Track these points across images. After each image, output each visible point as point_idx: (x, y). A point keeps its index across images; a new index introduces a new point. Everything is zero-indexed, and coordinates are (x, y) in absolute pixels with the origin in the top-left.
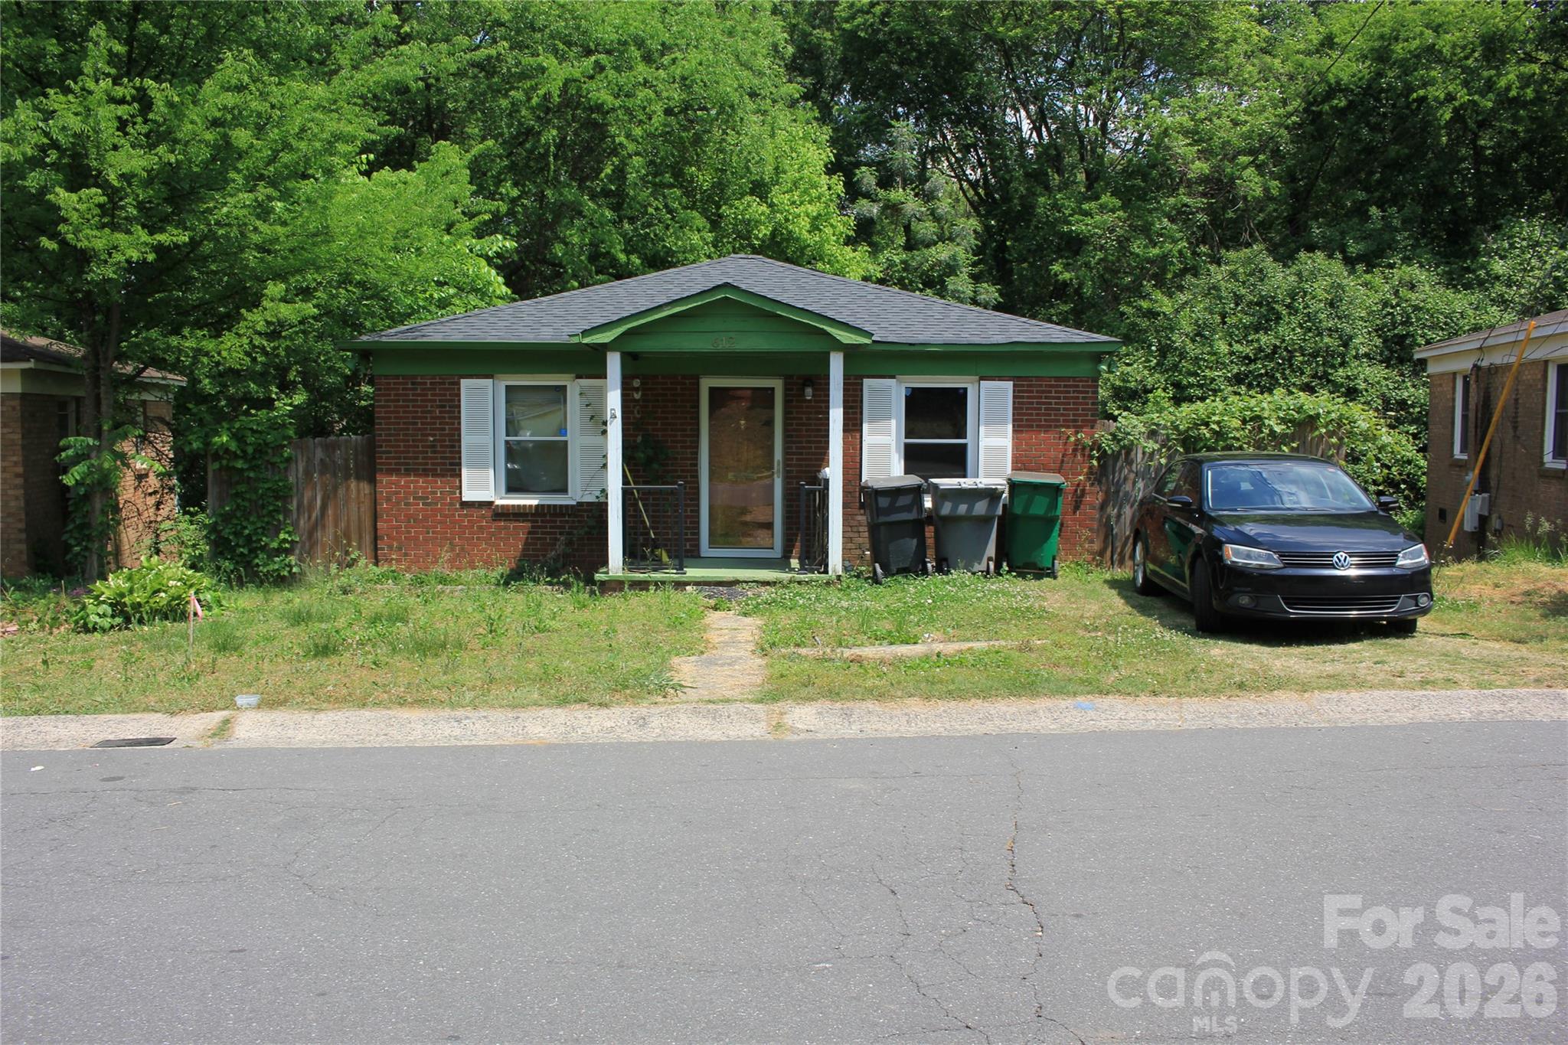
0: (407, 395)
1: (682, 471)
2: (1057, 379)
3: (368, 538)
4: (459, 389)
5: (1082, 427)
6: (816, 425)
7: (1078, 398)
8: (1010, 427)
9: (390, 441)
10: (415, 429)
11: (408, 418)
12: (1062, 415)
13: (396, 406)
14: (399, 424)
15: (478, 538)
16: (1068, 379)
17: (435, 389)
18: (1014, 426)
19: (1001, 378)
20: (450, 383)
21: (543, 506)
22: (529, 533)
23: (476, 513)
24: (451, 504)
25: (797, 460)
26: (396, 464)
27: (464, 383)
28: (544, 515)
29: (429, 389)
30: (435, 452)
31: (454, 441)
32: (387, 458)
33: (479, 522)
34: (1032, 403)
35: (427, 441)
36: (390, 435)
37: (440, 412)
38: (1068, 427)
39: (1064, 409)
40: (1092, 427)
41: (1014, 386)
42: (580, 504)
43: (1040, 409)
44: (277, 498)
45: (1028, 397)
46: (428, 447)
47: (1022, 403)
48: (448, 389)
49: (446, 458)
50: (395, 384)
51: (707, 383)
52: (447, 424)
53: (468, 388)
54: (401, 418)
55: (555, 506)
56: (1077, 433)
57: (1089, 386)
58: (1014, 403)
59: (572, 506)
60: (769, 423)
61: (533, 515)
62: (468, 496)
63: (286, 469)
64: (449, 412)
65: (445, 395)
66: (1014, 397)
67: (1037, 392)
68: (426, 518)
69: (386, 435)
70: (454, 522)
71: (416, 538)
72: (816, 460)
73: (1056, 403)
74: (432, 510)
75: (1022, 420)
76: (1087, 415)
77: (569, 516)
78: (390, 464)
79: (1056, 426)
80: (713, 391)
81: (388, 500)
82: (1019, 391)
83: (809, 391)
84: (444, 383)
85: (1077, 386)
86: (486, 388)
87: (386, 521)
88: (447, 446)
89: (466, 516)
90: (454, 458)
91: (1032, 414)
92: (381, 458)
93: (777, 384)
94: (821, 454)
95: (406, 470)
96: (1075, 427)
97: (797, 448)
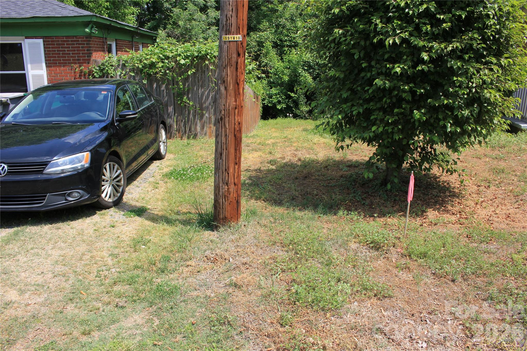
2: (67, 37)
5: (83, 63)
7: (79, 47)
8: (44, 65)
12: (72, 57)
16: (73, 37)
18: (46, 63)
19: (36, 38)
34: (55, 51)
38: (75, 63)
39: (73, 54)
40: (88, 63)
41: (44, 41)
43: (60, 54)
45: (52, 48)
47: (49, 51)
56: (80, 66)
57: (84, 41)
58: (45, 51)
66: (45, 48)
67: (57, 44)
73: (68, 51)
75: (50, 60)
76: (85, 57)
79: (69, 63)
82: (47, 45)
85: (78, 41)
91: (55, 57)
96: (79, 63)
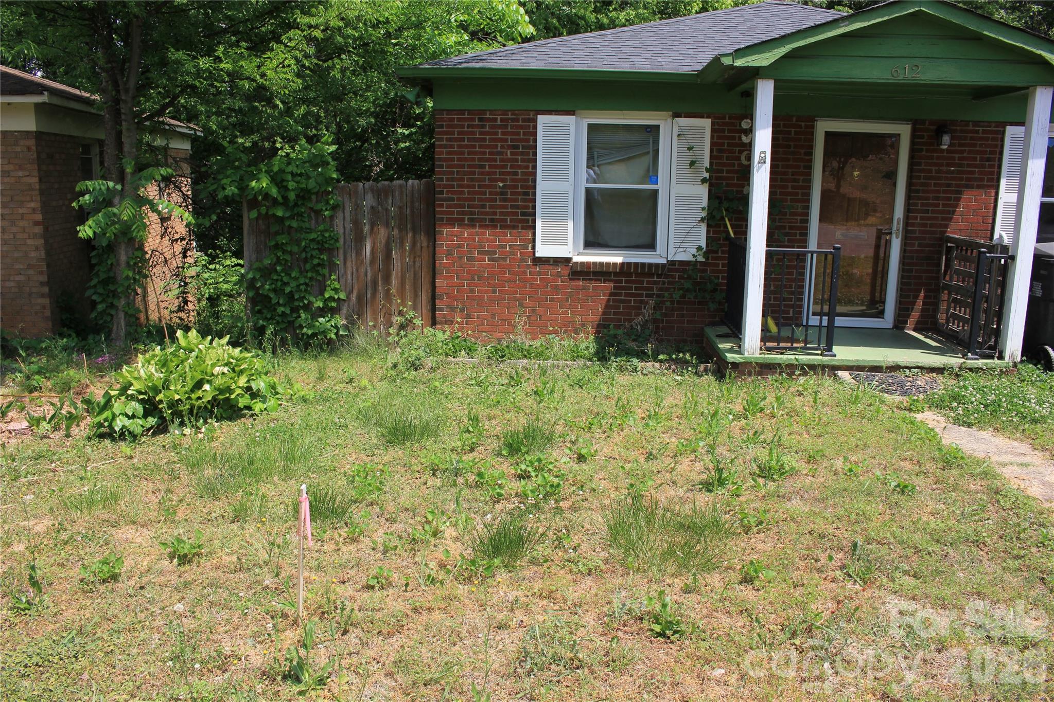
0: (473, 133)
1: (791, 228)
3: (424, 297)
4: (535, 127)
6: (946, 178)
9: (453, 186)
10: (482, 173)
11: (473, 159)
13: (459, 146)
14: (463, 166)
15: (552, 300)
17: (506, 127)
20: (524, 120)
21: (629, 264)
22: (611, 294)
23: (551, 270)
24: (522, 260)
25: (922, 218)
26: (458, 213)
27: (542, 120)
28: (630, 275)
29: (500, 127)
30: (505, 200)
31: (527, 187)
32: (448, 206)
33: (555, 280)
35: (495, 187)
36: (453, 179)
37: (512, 154)
42: (672, 263)
44: (321, 251)
46: (496, 193)
48: (521, 127)
49: (517, 207)
50: (459, 120)
51: (824, 126)
52: (519, 167)
53: (545, 126)
54: (466, 160)
55: (643, 265)
59: (663, 265)
60: (891, 176)
61: (616, 274)
62: (542, 251)
63: (332, 218)
64: (522, 154)
65: (518, 134)
68: (492, 276)
69: (448, 180)
70: (525, 281)
71: (481, 298)
72: (944, 219)
74: (499, 266)
77: (659, 276)
78: (452, 213)
80: (830, 136)
81: (449, 254)
83: (946, 139)
84: (517, 120)
86: (567, 126)
87: (446, 278)
88: (519, 194)
89: (539, 273)
90: (527, 207)
92: (442, 206)
93: (904, 131)
94: (949, 213)
95: (470, 220)
97: (922, 205)
